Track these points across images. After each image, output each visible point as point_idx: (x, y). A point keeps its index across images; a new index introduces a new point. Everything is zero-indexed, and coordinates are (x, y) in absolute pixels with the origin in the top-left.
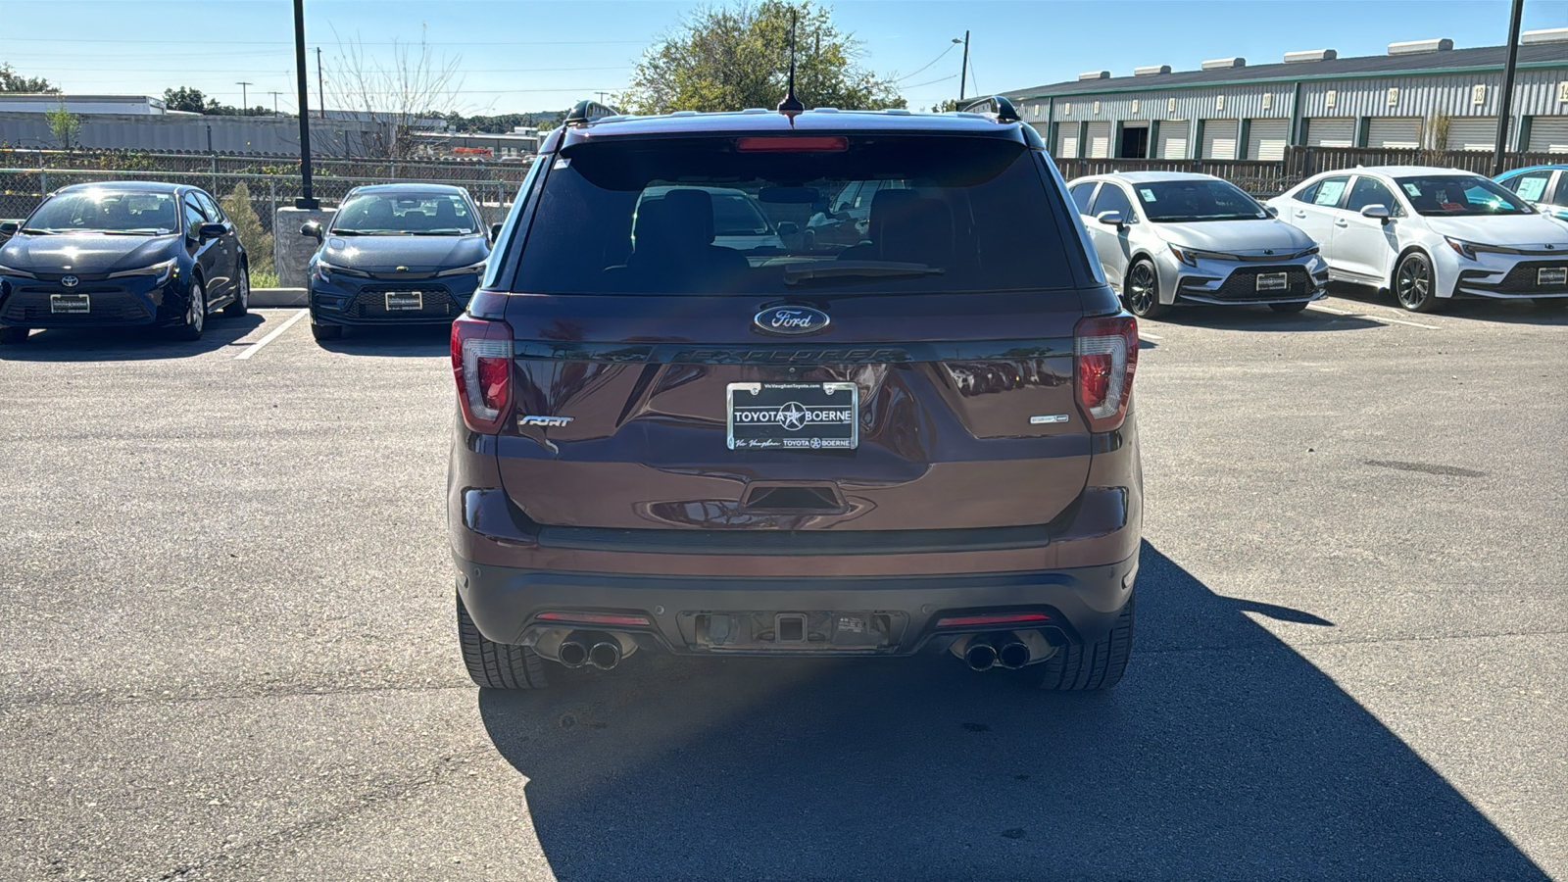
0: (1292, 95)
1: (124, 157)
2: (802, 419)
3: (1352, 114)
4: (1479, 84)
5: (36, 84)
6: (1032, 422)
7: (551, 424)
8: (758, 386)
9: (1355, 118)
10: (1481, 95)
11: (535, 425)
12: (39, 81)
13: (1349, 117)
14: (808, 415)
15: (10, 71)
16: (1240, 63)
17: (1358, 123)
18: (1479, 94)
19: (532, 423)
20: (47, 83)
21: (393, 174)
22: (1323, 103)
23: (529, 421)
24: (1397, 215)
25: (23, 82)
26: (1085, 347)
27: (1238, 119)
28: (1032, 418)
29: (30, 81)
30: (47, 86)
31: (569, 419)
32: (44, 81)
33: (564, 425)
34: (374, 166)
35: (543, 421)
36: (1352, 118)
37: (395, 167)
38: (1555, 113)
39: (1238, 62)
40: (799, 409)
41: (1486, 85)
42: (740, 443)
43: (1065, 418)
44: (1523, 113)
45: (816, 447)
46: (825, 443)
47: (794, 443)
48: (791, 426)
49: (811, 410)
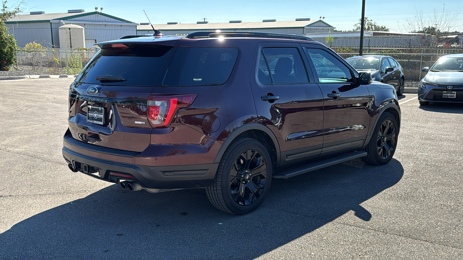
1: (344, 49)
2: (97, 116)
5: (382, 27)
6: (135, 123)
8: (91, 107)
12: (383, 27)
15: (376, 24)
20: (386, 27)
21: (422, 52)
25: (379, 27)
26: (150, 103)
28: (135, 122)
29: (381, 27)
30: (386, 28)
32: (385, 26)
34: (416, 49)
37: (423, 50)
42: (88, 121)
43: (144, 123)
45: (98, 123)
46: (99, 123)
47: (95, 122)
48: (96, 118)
49: (98, 114)
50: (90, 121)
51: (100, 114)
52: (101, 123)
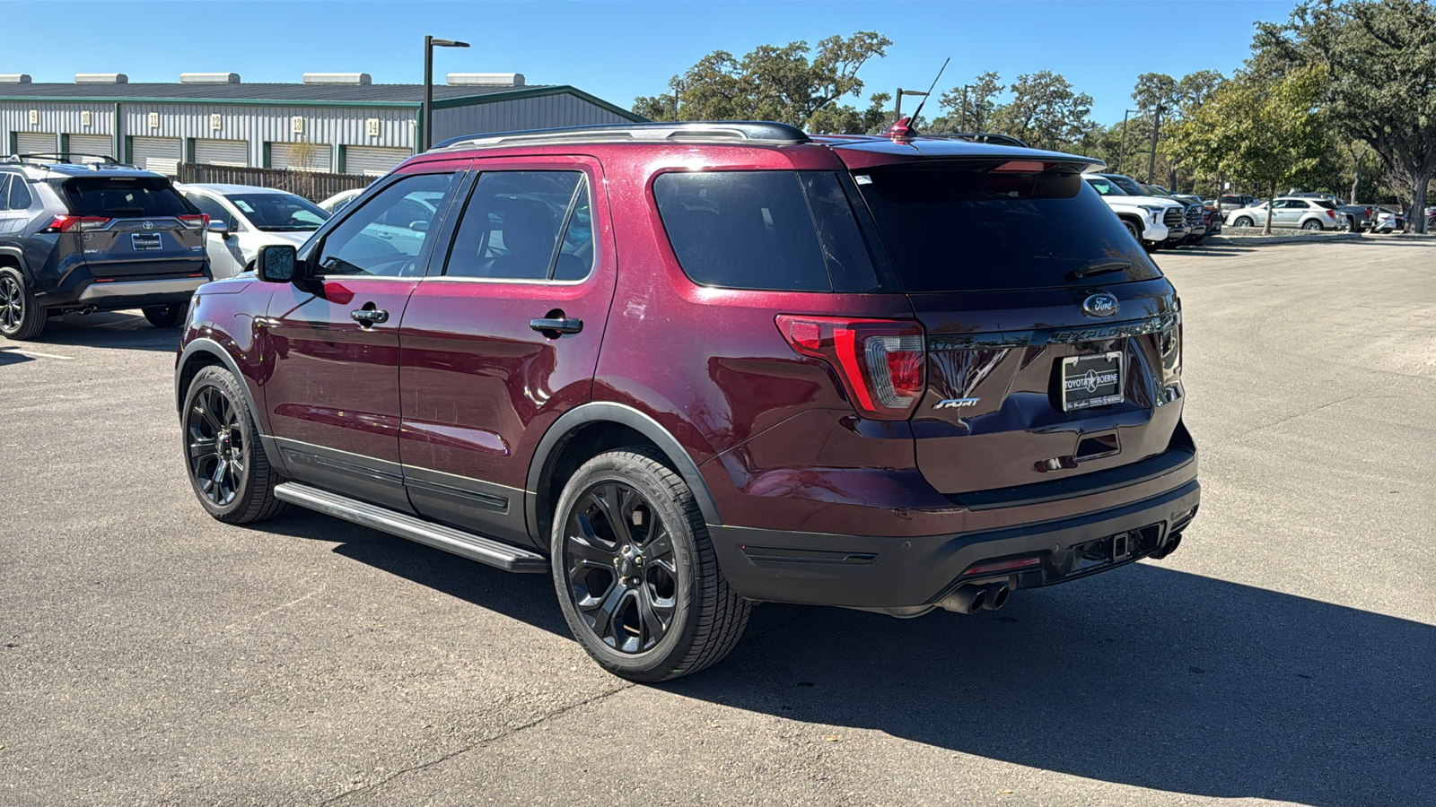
0: (112, 114)
2: (1095, 383)
3: (177, 135)
4: (296, 115)
7: (964, 404)
8: (1076, 359)
9: (181, 139)
10: (300, 125)
11: (951, 407)
13: (174, 137)
14: (1099, 379)
16: (26, 79)
17: (184, 143)
18: (298, 124)
19: (947, 406)
22: (143, 123)
23: (945, 404)
24: (235, 230)
27: (55, 133)
31: (978, 399)
33: (974, 404)
35: (958, 403)
36: (177, 138)
38: (366, 144)
39: (25, 79)
40: (1094, 375)
41: (303, 117)
42: (1070, 406)
44: (339, 142)
45: (1105, 403)
46: (1109, 400)
47: (1095, 402)
48: (1092, 388)
49: (1100, 375)
50: (1076, 405)
51: (1104, 374)
52: (1118, 398)
